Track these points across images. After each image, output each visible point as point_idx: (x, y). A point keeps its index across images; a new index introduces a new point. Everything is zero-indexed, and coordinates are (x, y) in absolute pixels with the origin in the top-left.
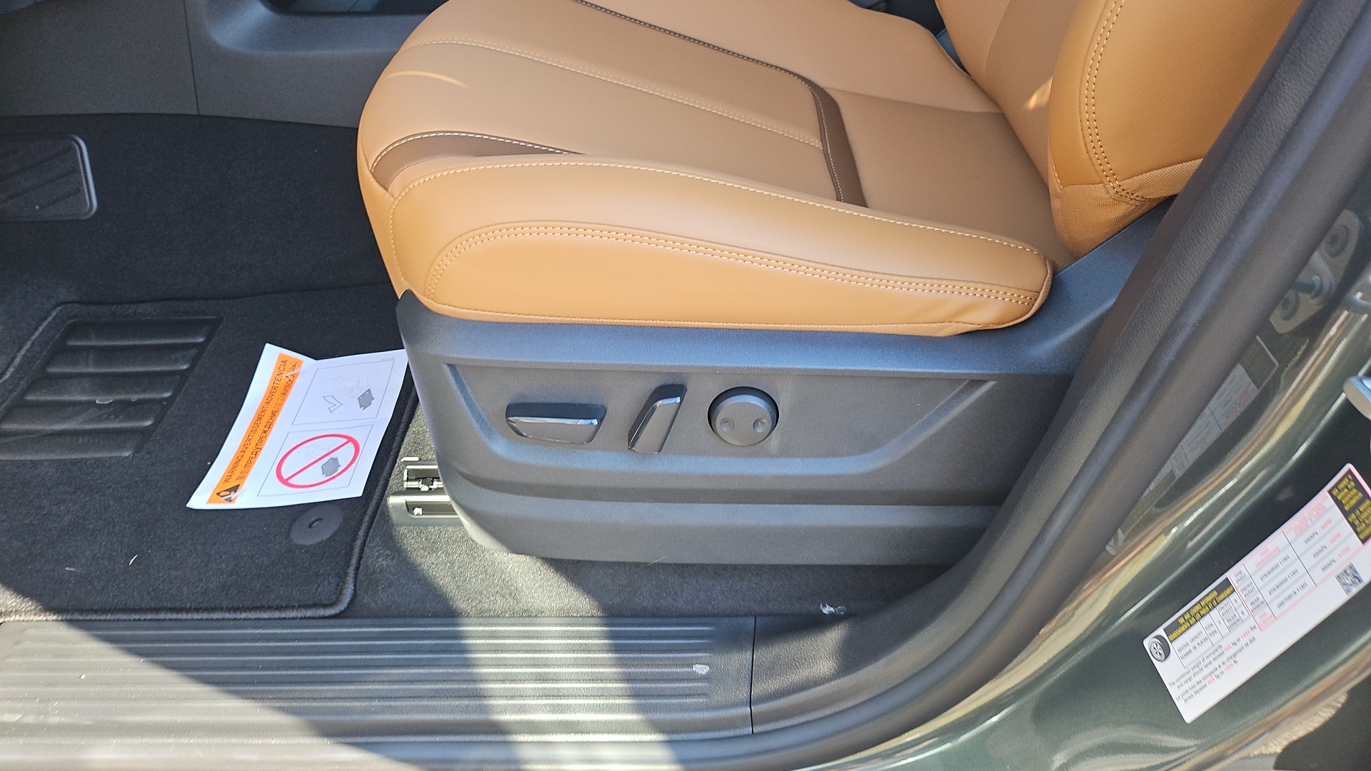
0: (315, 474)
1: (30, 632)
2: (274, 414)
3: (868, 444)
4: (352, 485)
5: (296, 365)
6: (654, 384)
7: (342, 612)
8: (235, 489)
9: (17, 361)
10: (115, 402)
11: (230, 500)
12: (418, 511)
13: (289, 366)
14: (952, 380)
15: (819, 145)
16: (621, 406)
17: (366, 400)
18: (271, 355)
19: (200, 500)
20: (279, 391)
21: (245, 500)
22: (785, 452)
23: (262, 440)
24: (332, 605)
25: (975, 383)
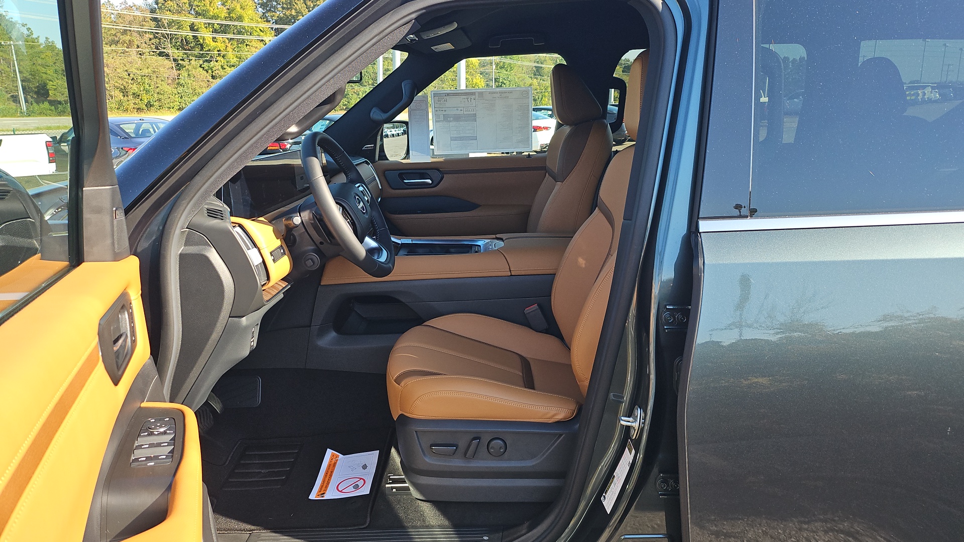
0: (351, 488)
1: (262, 535)
2: (332, 472)
3: (533, 456)
4: (366, 490)
5: (337, 456)
6: (472, 437)
7: (366, 527)
8: (324, 494)
9: (229, 458)
10: (269, 472)
11: (323, 497)
12: (394, 490)
13: (335, 457)
14: (555, 435)
15: (521, 374)
16: (462, 444)
17: (365, 467)
18: (329, 452)
19: (313, 496)
20: (332, 466)
21: (328, 496)
22: (510, 459)
23: (329, 480)
24: (363, 525)
25: (561, 435)
